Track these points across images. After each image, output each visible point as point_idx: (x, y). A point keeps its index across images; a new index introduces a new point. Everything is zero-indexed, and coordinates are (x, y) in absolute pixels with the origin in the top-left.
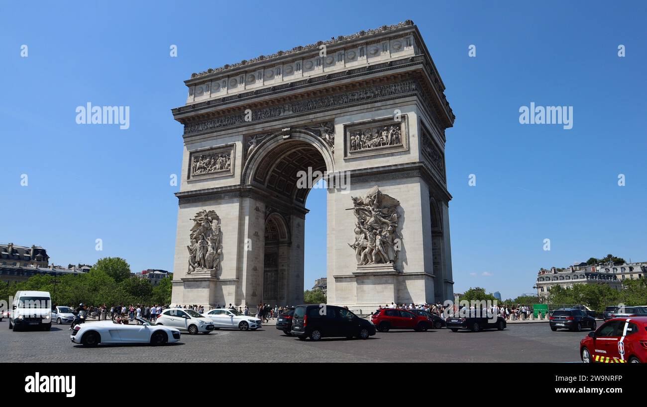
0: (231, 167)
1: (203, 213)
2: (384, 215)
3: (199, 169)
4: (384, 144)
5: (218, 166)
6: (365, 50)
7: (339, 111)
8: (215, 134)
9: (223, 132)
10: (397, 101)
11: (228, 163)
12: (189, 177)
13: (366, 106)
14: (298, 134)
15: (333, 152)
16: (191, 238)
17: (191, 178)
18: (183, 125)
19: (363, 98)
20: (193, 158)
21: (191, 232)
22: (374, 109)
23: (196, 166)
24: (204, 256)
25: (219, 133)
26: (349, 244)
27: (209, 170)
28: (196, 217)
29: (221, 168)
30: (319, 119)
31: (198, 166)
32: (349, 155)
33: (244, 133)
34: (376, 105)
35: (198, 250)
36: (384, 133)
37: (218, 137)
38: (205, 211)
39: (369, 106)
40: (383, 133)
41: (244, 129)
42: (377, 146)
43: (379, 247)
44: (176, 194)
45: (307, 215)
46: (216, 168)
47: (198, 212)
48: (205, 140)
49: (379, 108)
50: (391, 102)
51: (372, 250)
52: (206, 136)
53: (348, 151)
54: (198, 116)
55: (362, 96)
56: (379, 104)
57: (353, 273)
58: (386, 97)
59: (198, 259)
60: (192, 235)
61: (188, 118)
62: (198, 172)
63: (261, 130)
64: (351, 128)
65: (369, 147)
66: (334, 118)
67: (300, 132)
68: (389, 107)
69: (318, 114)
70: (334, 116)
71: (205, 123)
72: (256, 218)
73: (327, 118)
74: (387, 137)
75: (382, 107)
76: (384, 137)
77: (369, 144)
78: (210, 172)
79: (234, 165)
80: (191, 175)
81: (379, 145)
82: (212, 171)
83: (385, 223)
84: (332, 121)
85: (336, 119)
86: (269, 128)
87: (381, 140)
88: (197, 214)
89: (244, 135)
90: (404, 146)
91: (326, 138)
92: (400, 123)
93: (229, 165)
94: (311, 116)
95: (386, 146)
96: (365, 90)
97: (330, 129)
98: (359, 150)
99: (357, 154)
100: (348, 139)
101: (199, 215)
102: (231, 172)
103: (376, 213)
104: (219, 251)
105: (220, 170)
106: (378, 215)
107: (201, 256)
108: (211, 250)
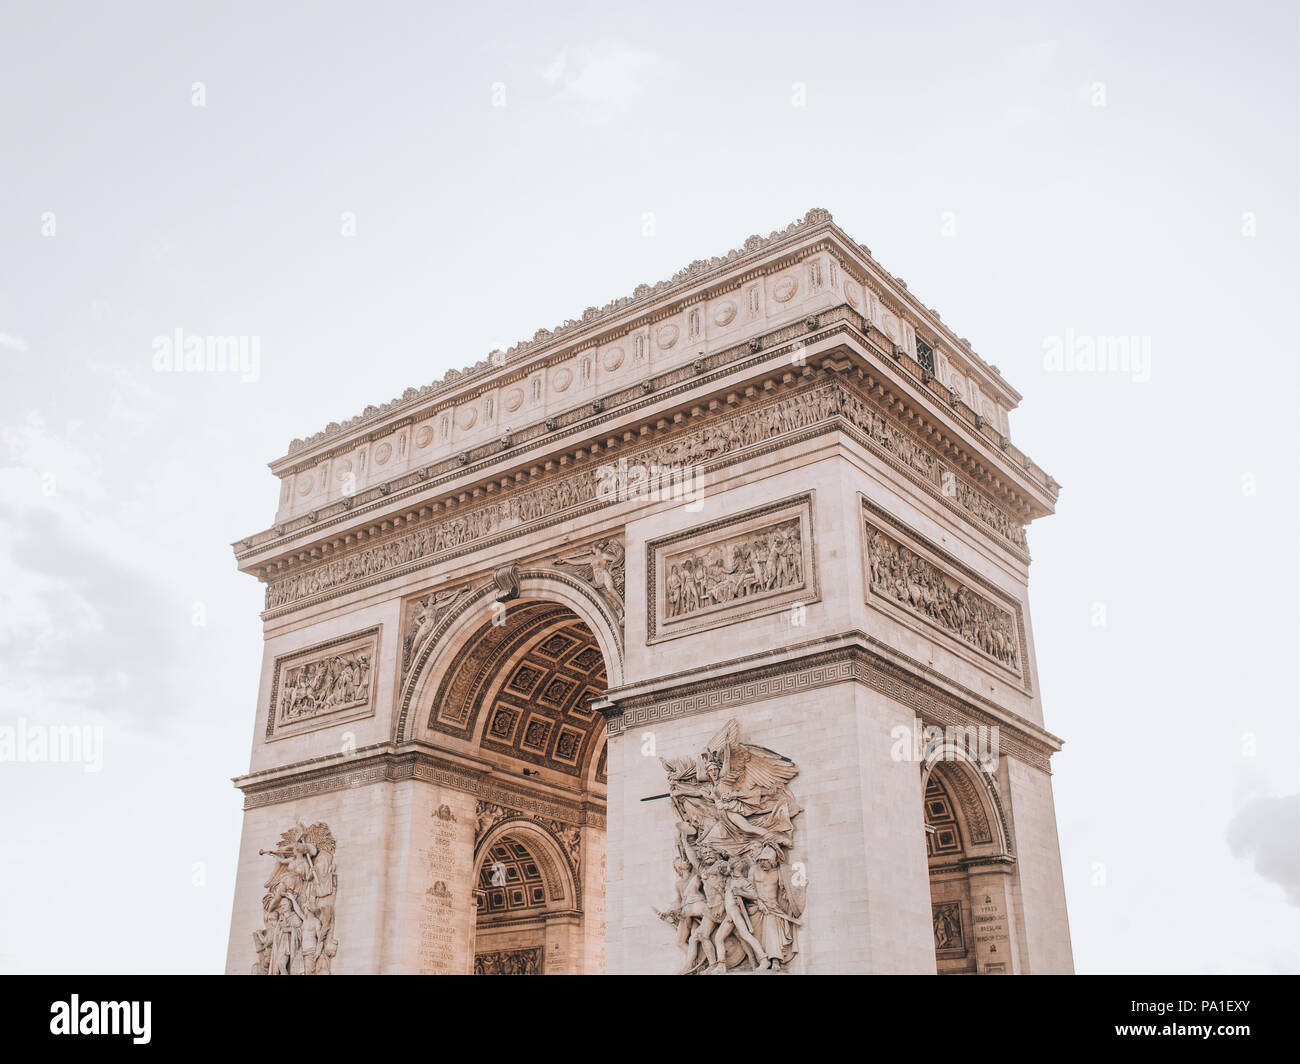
0: (371, 688)
1: (297, 830)
2: (749, 812)
3: (295, 705)
4: (755, 588)
5: (340, 693)
6: (701, 314)
7: (634, 504)
8: (335, 602)
9: (355, 596)
10: (786, 453)
11: (366, 682)
12: (270, 730)
14: (534, 583)
15: (623, 627)
16: (266, 909)
17: (277, 732)
18: (266, 585)
20: (282, 676)
21: (266, 891)
22: (726, 486)
23: (290, 696)
25: (345, 599)
26: (659, 911)
27: (319, 706)
28: (280, 844)
30: (584, 533)
31: (294, 697)
32: (660, 629)
33: (403, 592)
34: (732, 471)
36: (756, 558)
37: (343, 610)
38: (301, 826)
40: (752, 556)
41: (400, 581)
42: (735, 596)
44: (236, 780)
47: (286, 831)
48: (312, 620)
49: (738, 483)
50: (771, 458)
52: (315, 609)
53: (660, 618)
55: (693, 452)
56: (739, 468)
58: (759, 444)
60: (266, 899)
61: (273, 562)
62: (294, 713)
63: (443, 579)
64: (666, 549)
65: (715, 602)
66: (623, 526)
67: (541, 576)
68: (768, 472)
69: (582, 518)
70: (622, 520)
71: (314, 574)
72: (439, 841)
73: (605, 526)
74: (762, 562)
75: (748, 478)
76: (757, 567)
77: (714, 590)
78: (321, 711)
79: (376, 687)
80: (277, 722)
81: (741, 590)
82: (326, 710)
83: (752, 836)
84: (619, 531)
85: (628, 529)
86: (462, 573)
87: (749, 575)
88: (283, 835)
89: (403, 597)
90: (810, 589)
91: (604, 586)
92: (799, 518)
93: (366, 687)
94: (566, 527)
95: (760, 594)
96: (701, 433)
97: (614, 560)
99: (683, 625)
100: (658, 582)
101: (286, 837)
102: (369, 707)
103: (726, 805)
104: (330, 946)
105: (343, 705)
106: (731, 811)
107: (280, 961)
108: (306, 944)
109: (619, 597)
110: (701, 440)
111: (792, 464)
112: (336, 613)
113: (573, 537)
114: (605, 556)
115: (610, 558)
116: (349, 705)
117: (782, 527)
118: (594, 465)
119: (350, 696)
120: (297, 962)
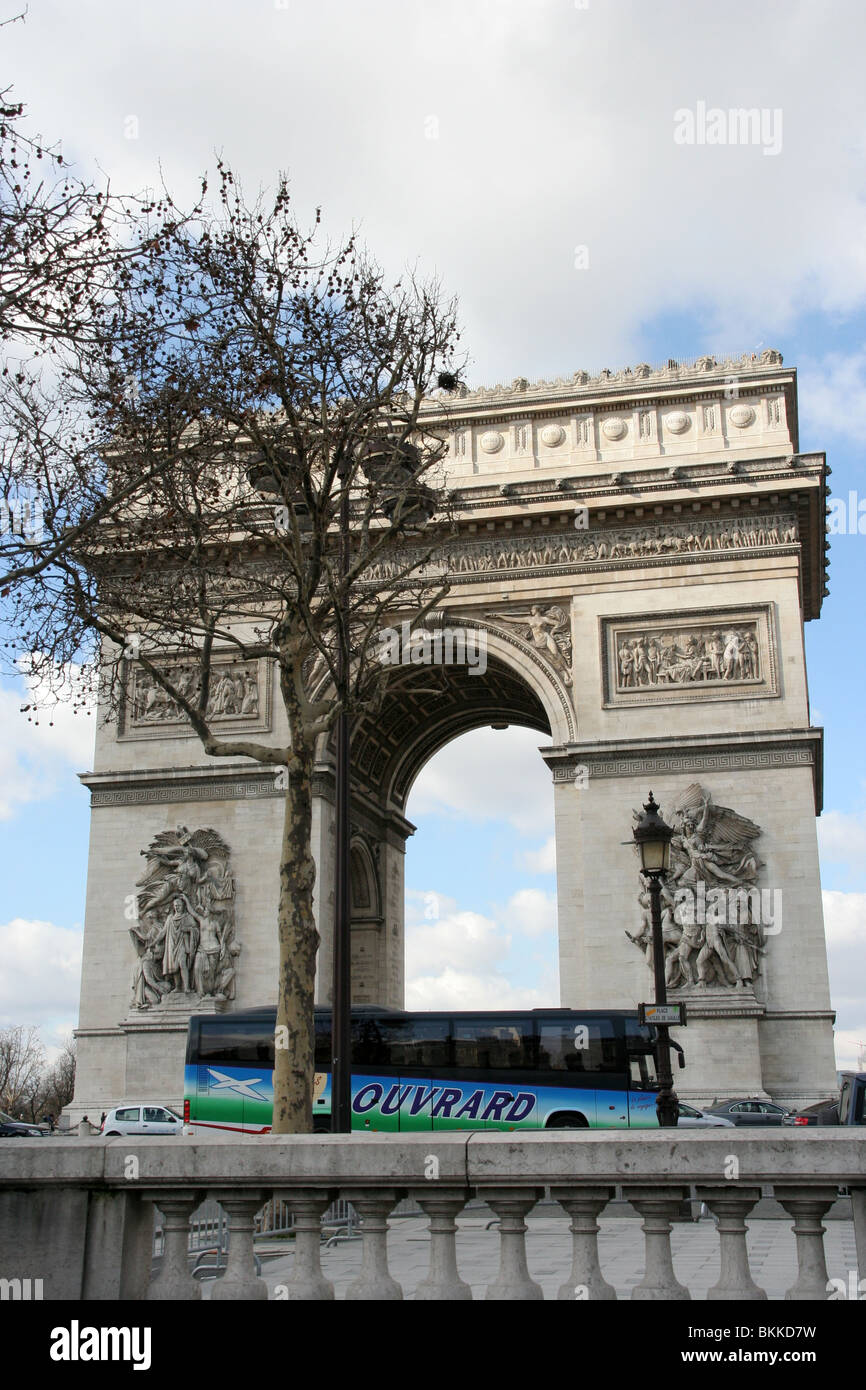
0: (262, 707)
1: (179, 835)
3: (153, 706)
4: (712, 675)
7: (584, 578)
10: (746, 564)
11: (253, 697)
12: (121, 730)
13: (659, 572)
15: (569, 687)
16: (141, 907)
17: (130, 732)
19: (653, 549)
20: (131, 674)
21: (141, 890)
22: (682, 581)
23: (145, 698)
24: (190, 961)
26: (629, 935)
28: (155, 846)
29: (230, 708)
30: (526, 595)
31: (150, 698)
32: (614, 696)
34: (690, 570)
35: (170, 944)
36: (712, 650)
38: (185, 830)
39: (670, 571)
40: (708, 647)
42: (692, 679)
44: (82, 776)
47: (159, 833)
49: (695, 581)
50: (731, 566)
51: (694, 951)
53: (613, 686)
55: (648, 544)
56: (697, 569)
58: (717, 552)
60: (142, 899)
62: (154, 716)
64: (618, 626)
65: (671, 680)
66: (571, 597)
67: (471, 626)
69: (524, 581)
70: (569, 592)
73: (550, 594)
74: (720, 656)
75: (707, 579)
76: (713, 657)
77: (672, 670)
79: (271, 704)
80: (130, 721)
81: (698, 676)
84: (564, 602)
85: (576, 600)
87: (705, 663)
88: (157, 837)
90: (772, 684)
91: (546, 648)
92: (755, 623)
93: (255, 702)
94: (505, 586)
95: (717, 682)
96: (656, 528)
97: (557, 624)
98: (642, 687)
99: (638, 696)
100: (612, 654)
101: (162, 839)
102: (262, 722)
103: (704, 856)
104: (233, 946)
105: (224, 716)
106: (709, 860)
107: (181, 959)
108: (209, 944)
109: (564, 659)
110: (656, 535)
111: (751, 576)
113: (513, 597)
114: (546, 620)
116: (233, 716)
117: (736, 627)
118: (538, 534)
119: (232, 707)
120: (201, 963)
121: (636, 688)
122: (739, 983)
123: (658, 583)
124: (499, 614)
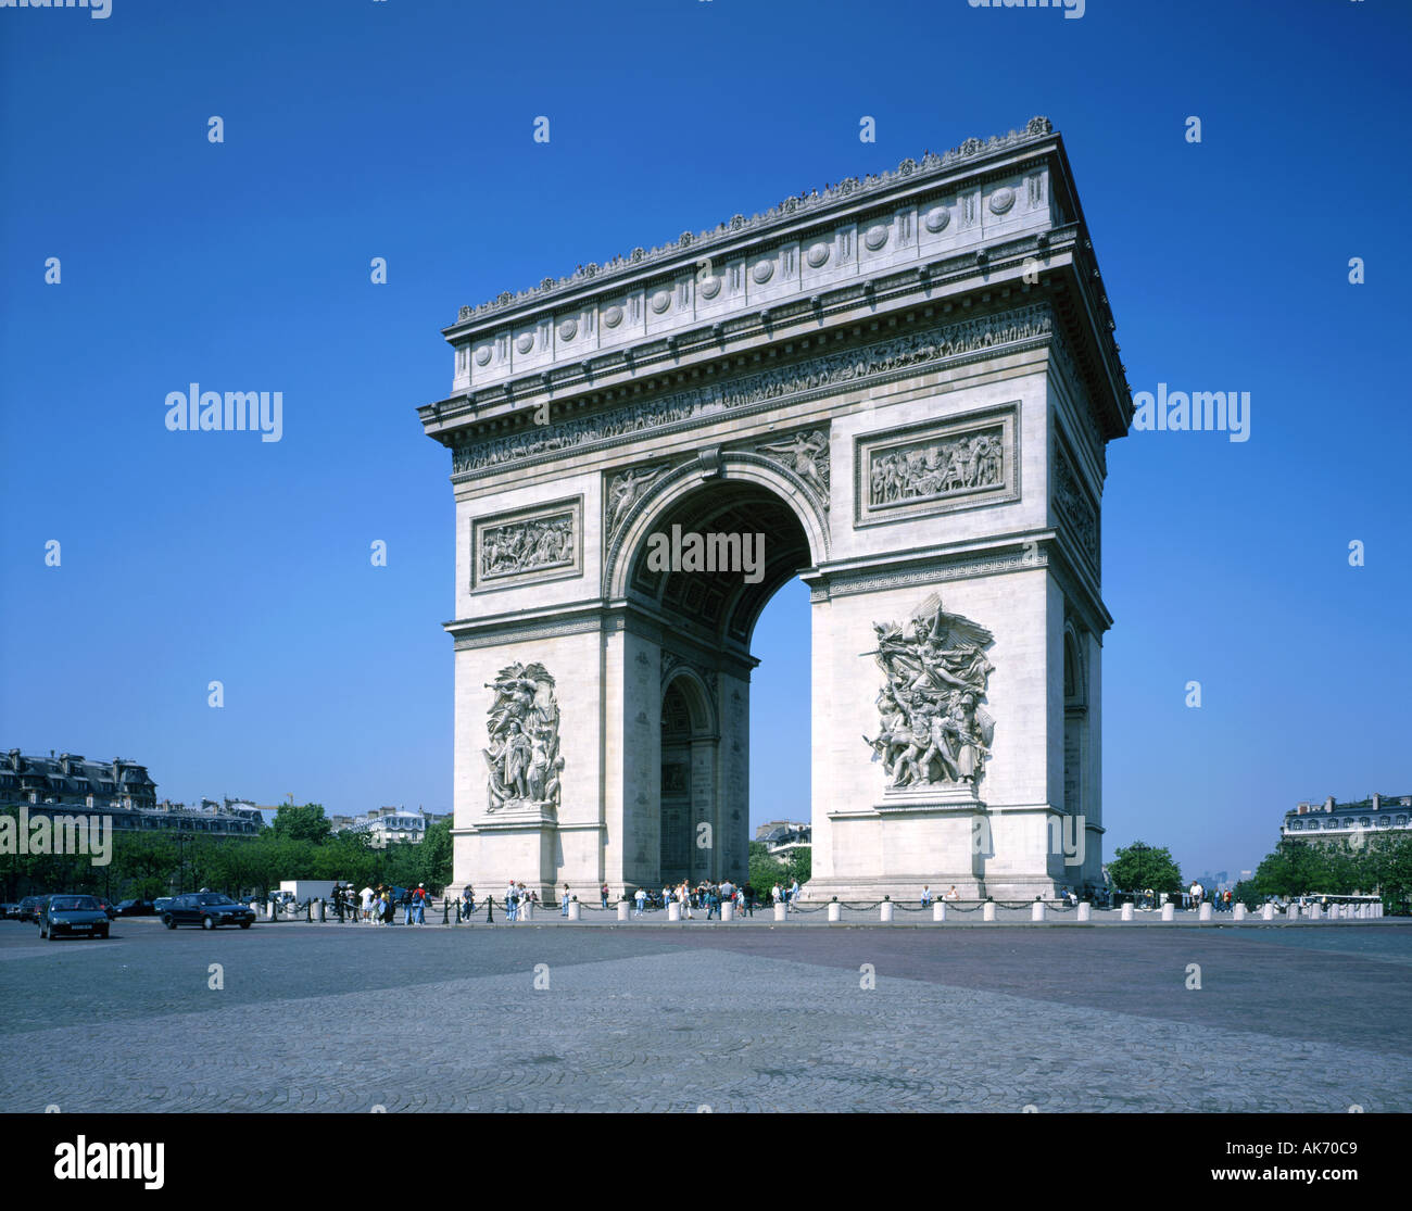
0: (576, 550)
1: (515, 668)
2: (950, 667)
3: (496, 561)
4: (957, 484)
5: (542, 553)
6: (913, 218)
7: (841, 399)
8: (531, 471)
9: (550, 467)
10: (995, 364)
11: (570, 545)
12: (473, 584)
13: (911, 383)
14: (737, 467)
15: (827, 510)
16: (490, 731)
17: (481, 585)
18: (450, 450)
19: (906, 361)
20: (480, 536)
21: (489, 717)
22: (931, 390)
23: (490, 554)
24: (523, 772)
25: (541, 469)
26: (866, 739)
27: (523, 563)
28: (499, 679)
29: (553, 557)
30: (791, 423)
31: (494, 554)
32: (864, 513)
33: (603, 466)
34: (940, 377)
35: (508, 759)
36: (959, 457)
37: (539, 479)
38: (520, 665)
39: (922, 381)
40: (957, 454)
41: (602, 455)
42: (937, 490)
43: (941, 743)
44: (447, 624)
45: (754, 673)
46: (538, 558)
47: (502, 669)
48: (506, 486)
49: (946, 388)
50: (980, 367)
51: (921, 752)
52: (510, 476)
53: (865, 505)
54: (486, 424)
55: (902, 355)
56: (948, 375)
57: (877, 808)
58: (969, 354)
59: (509, 779)
60: (491, 724)
61: (462, 429)
62: (496, 569)
63: (645, 456)
64: (871, 444)
65: (918, 493)
66: (829, 420)
67: (744, 460)
68: (974, 381)
69: (788, 409)
70: (828, 415)
71: (504, 443)
72: (641, 681)
73: (811, 419)
74: (965, 463)
75: (956, 385)
76: (959, 466)
77: (919, 484)
78: (525, 569)
79: (582, 549)
80: (479, 576)
81: (944, 486)
82: (531, 567)
83: (954, 686)
84: (824, 426)
85: (834, 422)
86: (665, 452)
87: (951, 473)
88: (501, 672)
89: (603, 471)
90: (1010, 488)
91: (808, 473)
92: (1002, 426)
93: (571, 549)
94: (772, 416)
95: (963, 490)
96: (911, 338)
97: (818, 449)
98: (892, 503)
99: (887, 512)
100: (864, 473)
101: (505, 674)
102: (576, 567)
103: (934, 662)
104: (557, 759)
105: (548, 564)
106: (938, 666)
107: (517, 772)
108: (539, 758)
109: (824, 483)
110: (911, 344)
111: (1000, 376)
112: (533, 481)
113: (779, 426)
114: (809, 446)
115: (814, 447)
116: (554, 564)
117: (985, 432)
118: (801, 359)
119: (554, 556)
120: (531, 772)
121: (885, 504)
122: (961, 780)
123: (910, 395)
124: (768, 446)
